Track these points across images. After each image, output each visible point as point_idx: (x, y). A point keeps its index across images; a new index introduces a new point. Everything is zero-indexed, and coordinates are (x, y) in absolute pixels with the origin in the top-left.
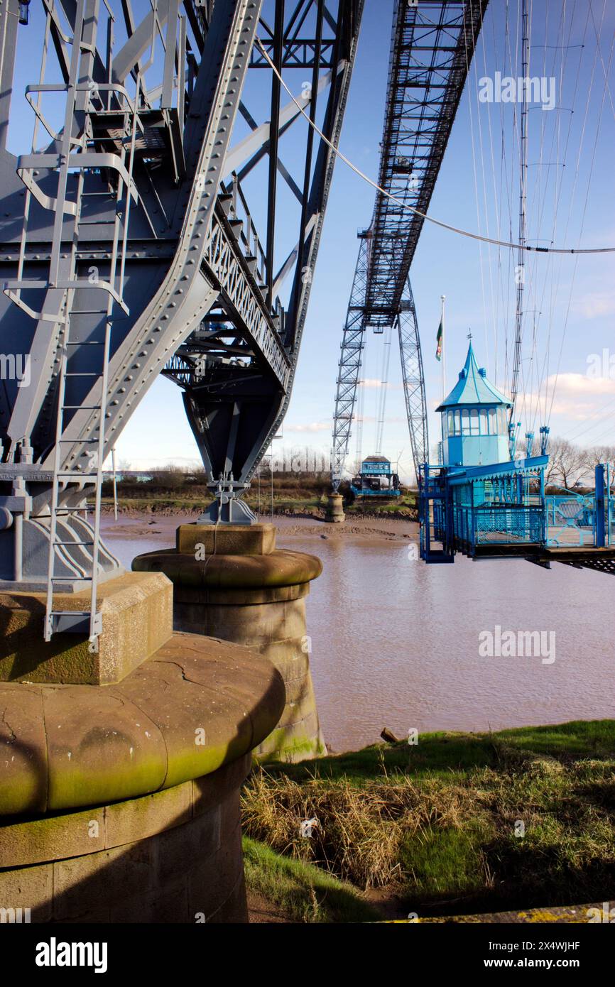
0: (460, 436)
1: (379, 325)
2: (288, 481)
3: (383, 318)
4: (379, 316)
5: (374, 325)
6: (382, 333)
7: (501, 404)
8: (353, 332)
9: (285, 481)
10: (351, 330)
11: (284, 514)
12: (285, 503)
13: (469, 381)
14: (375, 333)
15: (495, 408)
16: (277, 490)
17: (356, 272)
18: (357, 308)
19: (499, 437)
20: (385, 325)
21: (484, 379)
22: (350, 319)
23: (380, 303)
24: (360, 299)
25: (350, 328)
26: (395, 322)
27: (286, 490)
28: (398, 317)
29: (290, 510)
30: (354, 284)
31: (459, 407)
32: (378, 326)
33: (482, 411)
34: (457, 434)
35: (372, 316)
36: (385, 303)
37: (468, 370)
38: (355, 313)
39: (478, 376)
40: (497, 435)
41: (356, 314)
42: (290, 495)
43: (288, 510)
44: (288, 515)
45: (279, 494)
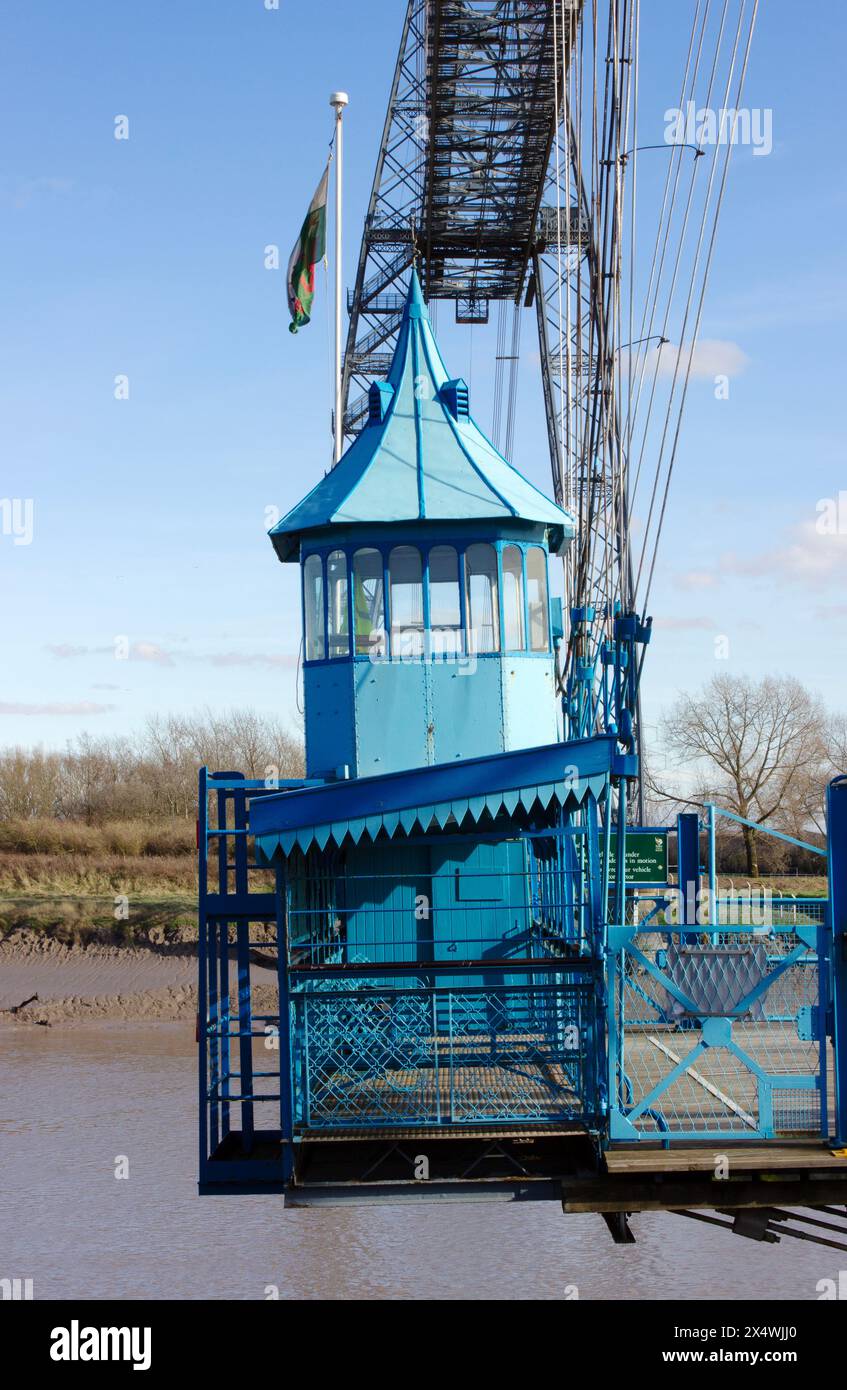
0: (348, 660)
1: (473, 294)
2: (167, 828)
3: (488, 271)
4: (471, 262)
5: (455, 295)
6: (484, 320)
7: (518, 526)
8: (382, 317)
9: (156, 831)
10: (374, 312)
11: (145, 943)
12: (150, 907)
13: (397, 434)
14: (459, 320)
15: (491, 540)
16: (127, 861)
17: (394, 112)
18: (396, 235)
19: (509, 663)
20: (498, 293)
21: (462, 425)
22: (371, 271)
23: (469, 217)
24: (404, 201)
25: (371, 305)
26: (526, 284)
27: (157, 860)
28: (536, 266)
29: (166, 931)
30: (384, 152)
31: (343, 540)
32: (472, 298)
33: (435, 554)
34: (339, 651)
35: (448, 261)
36: (492, 215)
37: (396, 387)
38: (389, 254)
39: (433, 410)
40: (497, 655)
41: (390, 257)
42: (171, 879)
43: (160, 930)
44: (157, 949)
45: (134, 874)
